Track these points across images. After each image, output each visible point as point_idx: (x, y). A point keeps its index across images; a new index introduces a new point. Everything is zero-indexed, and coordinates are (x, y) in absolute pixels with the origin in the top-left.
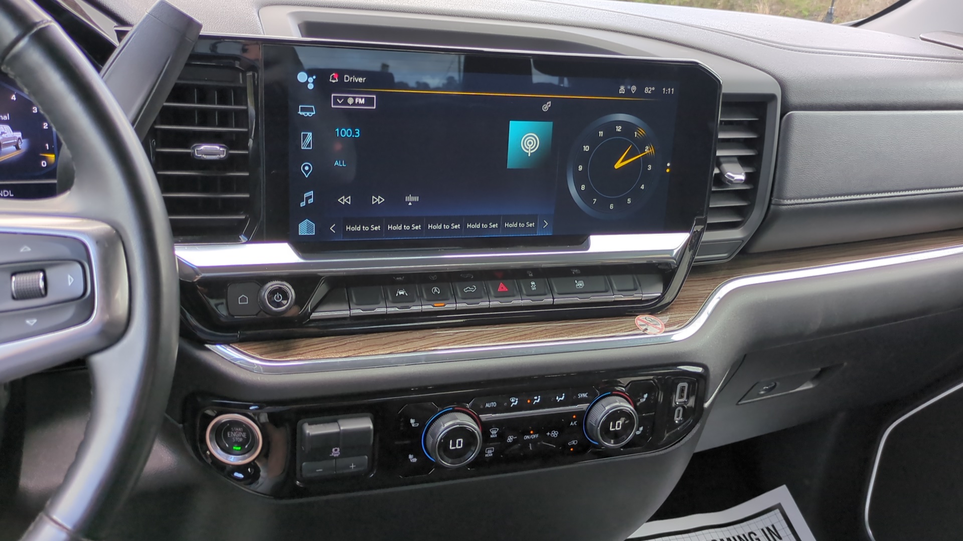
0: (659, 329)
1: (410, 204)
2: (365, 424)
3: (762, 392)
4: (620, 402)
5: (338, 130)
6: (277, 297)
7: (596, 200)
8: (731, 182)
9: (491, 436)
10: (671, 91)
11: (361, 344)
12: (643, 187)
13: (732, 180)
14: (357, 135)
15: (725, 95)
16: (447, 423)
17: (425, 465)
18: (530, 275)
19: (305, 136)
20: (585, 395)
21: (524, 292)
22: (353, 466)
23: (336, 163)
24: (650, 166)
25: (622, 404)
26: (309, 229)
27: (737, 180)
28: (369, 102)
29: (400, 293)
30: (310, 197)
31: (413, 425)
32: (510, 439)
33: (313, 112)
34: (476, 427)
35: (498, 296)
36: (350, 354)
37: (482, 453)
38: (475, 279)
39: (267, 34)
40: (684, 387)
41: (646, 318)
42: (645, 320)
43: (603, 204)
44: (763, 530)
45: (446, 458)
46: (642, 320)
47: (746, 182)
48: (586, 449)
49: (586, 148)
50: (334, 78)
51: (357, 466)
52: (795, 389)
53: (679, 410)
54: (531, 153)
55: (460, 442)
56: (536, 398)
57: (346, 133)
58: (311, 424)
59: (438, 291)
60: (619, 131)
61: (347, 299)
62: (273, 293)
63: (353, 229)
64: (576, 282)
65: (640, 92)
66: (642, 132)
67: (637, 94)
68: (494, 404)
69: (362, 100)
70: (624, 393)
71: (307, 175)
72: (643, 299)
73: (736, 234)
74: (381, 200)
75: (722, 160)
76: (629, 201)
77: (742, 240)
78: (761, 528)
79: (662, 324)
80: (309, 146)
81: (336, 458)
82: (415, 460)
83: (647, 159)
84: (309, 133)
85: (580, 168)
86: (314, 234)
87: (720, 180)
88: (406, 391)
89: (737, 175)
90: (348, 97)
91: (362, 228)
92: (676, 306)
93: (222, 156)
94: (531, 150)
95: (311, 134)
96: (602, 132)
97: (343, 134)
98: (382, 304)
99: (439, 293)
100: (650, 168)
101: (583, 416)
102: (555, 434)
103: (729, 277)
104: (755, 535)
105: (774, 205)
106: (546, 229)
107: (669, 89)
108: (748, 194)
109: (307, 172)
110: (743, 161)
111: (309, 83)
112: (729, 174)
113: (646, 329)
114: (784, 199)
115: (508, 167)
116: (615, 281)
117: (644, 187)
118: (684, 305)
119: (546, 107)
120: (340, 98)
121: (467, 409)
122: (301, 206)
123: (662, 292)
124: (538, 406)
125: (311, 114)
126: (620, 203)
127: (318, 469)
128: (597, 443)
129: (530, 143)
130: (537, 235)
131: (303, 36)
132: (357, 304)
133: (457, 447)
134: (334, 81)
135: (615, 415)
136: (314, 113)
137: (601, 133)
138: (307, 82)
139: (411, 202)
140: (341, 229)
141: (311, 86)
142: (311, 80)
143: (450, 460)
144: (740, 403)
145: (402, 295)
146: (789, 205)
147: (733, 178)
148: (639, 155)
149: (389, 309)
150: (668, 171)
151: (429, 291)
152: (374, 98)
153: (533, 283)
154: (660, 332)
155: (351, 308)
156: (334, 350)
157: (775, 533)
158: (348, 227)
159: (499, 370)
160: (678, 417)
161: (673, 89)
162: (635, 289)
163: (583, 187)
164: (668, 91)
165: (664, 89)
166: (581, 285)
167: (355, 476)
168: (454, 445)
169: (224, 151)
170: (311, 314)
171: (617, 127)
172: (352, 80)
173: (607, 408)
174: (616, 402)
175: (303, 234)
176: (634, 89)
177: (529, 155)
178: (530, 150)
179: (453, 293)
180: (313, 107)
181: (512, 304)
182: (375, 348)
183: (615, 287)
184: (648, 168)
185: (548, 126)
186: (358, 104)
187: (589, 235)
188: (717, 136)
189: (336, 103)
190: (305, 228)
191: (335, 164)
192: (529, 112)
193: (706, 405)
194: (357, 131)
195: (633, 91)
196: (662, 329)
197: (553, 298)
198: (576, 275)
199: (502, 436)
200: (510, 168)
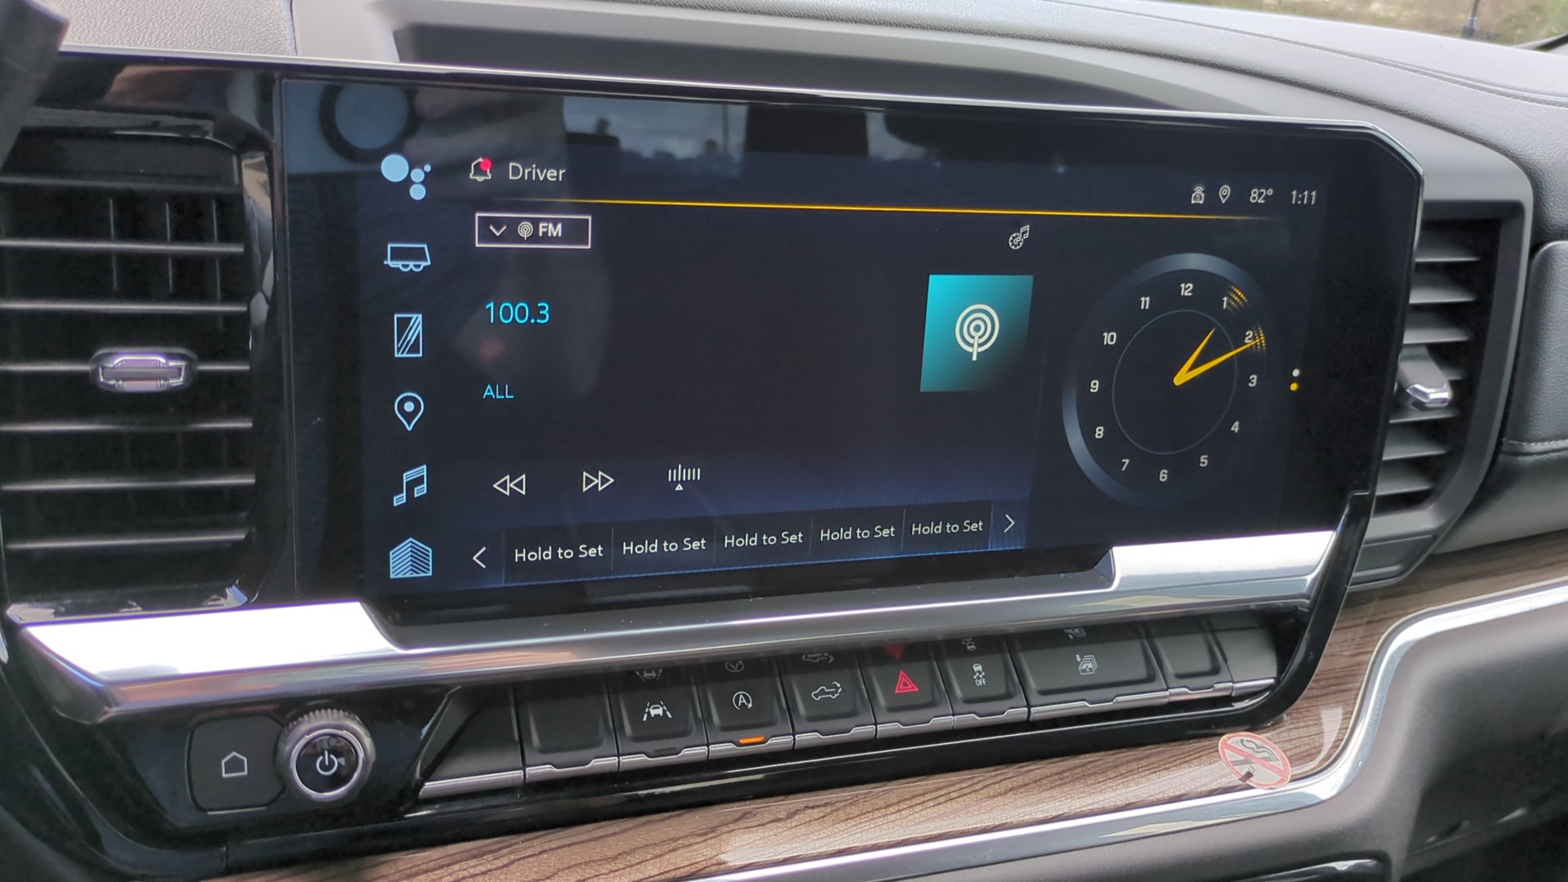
0: (1279, 771)
1: (679, 488)
5: (491, 305)
6: (323, 762)
7: (1127, 461)
8: (1418, 404)
10: (1310, 197)
12: (1235, 427)
13: (1424, 400)
14: (544, 317)
15: (1430, 206)
18: (969, 647)
19: (404, 324)
21: (959, 692)
23: (489, 392)
24: (1255, 377)
26: (417, 561)
27: (1436, 400)
28: (574, 231)
29: (653, 712)
30: (419, 481)
33: (426, 260)
35: (892, 710)
38: (839, 668)
39: (304, 54)
41: (1242, 742)
42: (1241, 747)
43: (1144, 469)
46: (1234, 746)
47: (1453, 404)
49: (1110, 338)
54: (978, 354)
57: (514, 313)
59: (748, 702)
60: (1186, 294)
61: (516, 737)
62: (311, 752)
63: (533, 556)
64: (1079, 659)
65: (1240, 201)
66: (1239, 297)
67: (1233, 205)
69: (555, 226)
71: (409, 424)
72: (1233, 694)
73: (1423, 520)
74: (604, 480)
76: (1204, 461)
77: (1436, 534)
79: (1283, 759)
80: (414, 348)
83: (1248, 361)
84: (415, 316)
85: (1095, 386)
86: (430, 574)
87: (1399, 399)
89: (1434, 388)
90: (519, 220)
91: (555, 553)
92: (1309, 704)
93: (177, 382)
94: (980, 345)
95: (420, 316)
96: (1148, 299)
97: (507, 316)
98: (607, 745)
99: (750, 705)
100: (1254, 381)
103: (1403, 616)
105: (1506, 453)
106: (1010, 533)
107: (1306, 193)
109: (409, 417)
111: (413, 183)
112: (1418, 386)
113: (1249, 775)
114: (1530, 441)
115: (921, 391)
116: (1168, 651)
117: (1240, 426)
119: (1017, 241)
120: (498, 223)
122: (395, 504)
123: (1275, 675)
125: (419, 266)
126: (1183, 466)
129: (977, 328)
130: (989, 550)
131: (402, 59)
132: (543, 750)
134: (480, 179)
136: (428, 263)
137: (1145, 302)
138: (408, 182)
139: (682, 482)
140: (499, 559)
141: (418, 193)
142: (418, 175)
145: (657, 716)
146: (1538, 454)
147: (1425, 395)
148: (1231, 350)
149: (623, 759)
150: (1294, 387)
151: (725, 702)
152: (588, 220)
153: (977, 668)
154: (1282, 781)
155: (527, 762)
158: (520, 552)
161: (1314, 193)
162: (1215, 672)
163: (1100, 432)
164: (1304, 196)
165: (1294, 193)
166: (1090, 666)
169: (180, 369)
170: (421, 785)
171: (1183, 285)
172: (530, 174)
175: (400, 576)
176: (1225, 191)
177: (974, 358)
178: (976, 346)
179: (784, 705)
180: (425, 246)
181: (932, 725)
183: (1169, 667)
184: (1250, 381)
185: (1018, 285)
186: (546, 238)
187: (1111, 546)
188: (1407, 298)
189: (487, 236)
191: (486, 393)
194: (544, 308)
195: (1224, 197)
196: (1285, 770)
197: (1029, 706)
198: (1078, 642)
200: (925, 391)
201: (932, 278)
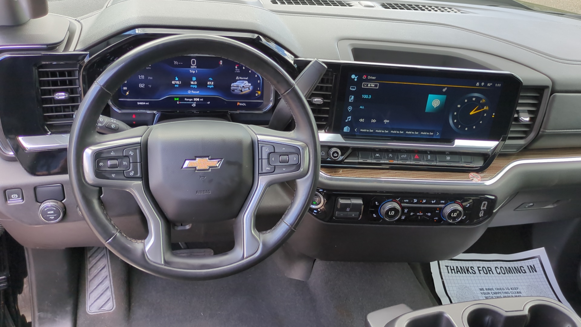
0: (478, 179)
1: (385, 123)
2: (360, 202)
3: (527, 207)
4: (457, 206)
5: (363, 95)
7: (460, 126)
8: (522, 121)
9: (405, 212)
10: (499, 85)
11: (361, 173)
12: (481, 122)
15: (524, 86)
16: (389, 205)
17: (379, 218)
18: (428, 153)
19: (351, 97)
20: (443, 202)
21: (425, 159)
22: (353, 215)
23: (361, 107)
24: (486, 114)
25: (458, 207)
27: (525, 121)
28: (376, 86)
29: (377, 155)
30: (350, 118)
31: (377, 204)
32: (412, 214)
34: (400, 208)
35: (414, 160)
36: (357, 176)
37: (401, 217)
38: (406, 152)
40: (486, 203)
41: (474, 174)
43: (463, 128)
44: (528, 266)
45: (387, 218)
46: (472, 175)
47: (530, 121)
48: (441, 221)
49: (459, 106)
50: (364, 77)
51: (355, 215)
52: (544, 207)
53: (482, 212)
55: (393, 213)
56: (424, 200)
57: (366, 97)
58: (341, 199)
59: (391, 156)
60: (474, 100)
61: (358, 155)
62: (334, 153)
64: (447, 157)
65: (485, 85)
66: (484, 101)
67: (484, 86)
68: (407, 201)
69: (373, 85)
70: (459, 203)
71: (350, 111)
72: (474, 167)
73: (522, 142)
74: (375, 121)
75: (520, 111)
76: (474, 127)
77: (524, 145)
78: (527, 265)
79: (481, 178)
80: (352, 100)
81: (348, 211)
82: (375, 216)
83: (485, 112)
84: (353, 96)
85: (455, 113)
86: (349, 131)
87: (517, 119)
88: (376, 192)
89: (526, 119)
90: (368, 84)
91: (366, 130)
92: (488, 170)
98: (370, 158)
101: (441, 209)
102: (429, 214)
103: (516, 159)
104: (523, 268)
105: (541, 131)
106: (437, 135)
108: (530, 126)
110: (530, 112)
112: (522, 117)
113: (473, 179)
114: (546, 130)
115: (426, 112)
116: (463, 158)
118: (492, 170)
119: (444, 90)
120: (366, 84)
121: (397, 201)
122: (346, 121)
123: (483, 165)
124: (424, 203)
125: (354, 90)
126: (470, 128)
127: (342, 214)
128: (445, 220)
129: (436, 103)
130: (434, 138)
132: (361, 158)
133: (392, 214)
134: (364, 78)
135: (454, 211)
136: (356, 89)
137: (466, 101)
138: (355, 78)
140: (359, 130)
141: (356, 80)
142: (356, 78)
143: (389, 218)
144: (516, 210)
146: (548, 132)
147: (523, 119)
148: (481, 109)
149: (372, 161)
150: (493, 116)
151: (388, 155)
152: (378, 84)
153: (429, 156)
154: (478, 181)
155: (359, 159)
156: (351, 174)
157: (534, 269)
158: (362, 130)
159: (411, 189)
160: (481, 214)
161: (500, 85)
162: (471, 162)
163: (455, 121)
165: (496, 84)
166: (449, 158)
167: (353, 218)
168: (391, 213)
169: (322, 101)
170: (344, 160)
171: (473, 98)
172: (371, 78)
173: (451, 208)
174: (455, 206)
175: (345, 131)
176: (483, 84)
177: (435, 108)
178: (435, 106)
179: (397, 157)
180: (356, 87)
181: (419, 163)
182: (366, 175)
183: (463, 160)
184: (484, 115)
185: (444, 97)
186: (372, 87)
187: (455, 139)
188: (518, 101)
189: (364, 86)
190: (346, 129)
192: (437, 91)
193: (494, 211)
194: (370, 96)
196: (480, 180)
197: (436, 163)
198: (447, 154)
199: (409, 212)
201: (430, 95)
